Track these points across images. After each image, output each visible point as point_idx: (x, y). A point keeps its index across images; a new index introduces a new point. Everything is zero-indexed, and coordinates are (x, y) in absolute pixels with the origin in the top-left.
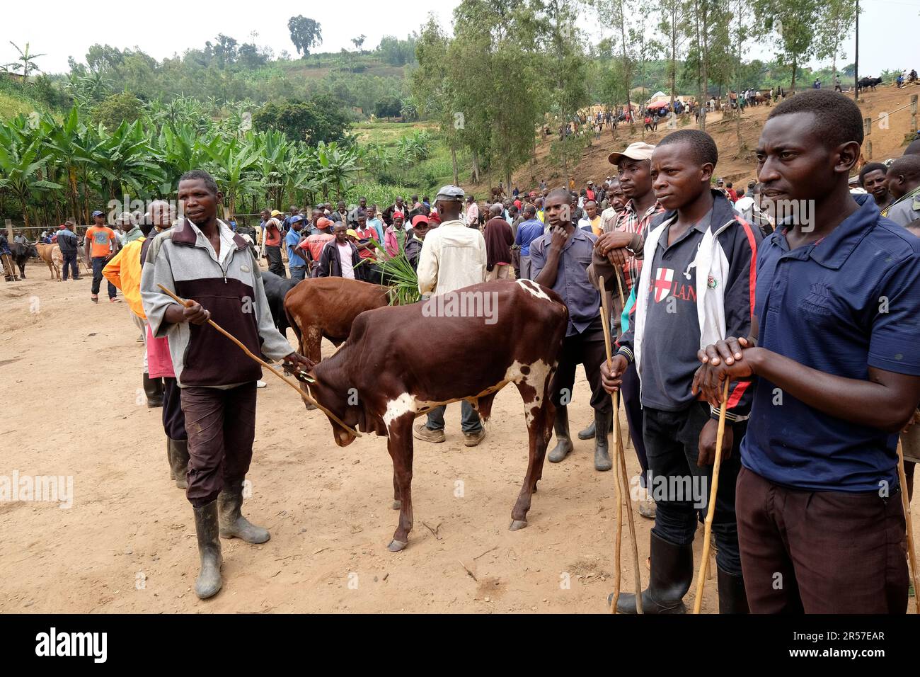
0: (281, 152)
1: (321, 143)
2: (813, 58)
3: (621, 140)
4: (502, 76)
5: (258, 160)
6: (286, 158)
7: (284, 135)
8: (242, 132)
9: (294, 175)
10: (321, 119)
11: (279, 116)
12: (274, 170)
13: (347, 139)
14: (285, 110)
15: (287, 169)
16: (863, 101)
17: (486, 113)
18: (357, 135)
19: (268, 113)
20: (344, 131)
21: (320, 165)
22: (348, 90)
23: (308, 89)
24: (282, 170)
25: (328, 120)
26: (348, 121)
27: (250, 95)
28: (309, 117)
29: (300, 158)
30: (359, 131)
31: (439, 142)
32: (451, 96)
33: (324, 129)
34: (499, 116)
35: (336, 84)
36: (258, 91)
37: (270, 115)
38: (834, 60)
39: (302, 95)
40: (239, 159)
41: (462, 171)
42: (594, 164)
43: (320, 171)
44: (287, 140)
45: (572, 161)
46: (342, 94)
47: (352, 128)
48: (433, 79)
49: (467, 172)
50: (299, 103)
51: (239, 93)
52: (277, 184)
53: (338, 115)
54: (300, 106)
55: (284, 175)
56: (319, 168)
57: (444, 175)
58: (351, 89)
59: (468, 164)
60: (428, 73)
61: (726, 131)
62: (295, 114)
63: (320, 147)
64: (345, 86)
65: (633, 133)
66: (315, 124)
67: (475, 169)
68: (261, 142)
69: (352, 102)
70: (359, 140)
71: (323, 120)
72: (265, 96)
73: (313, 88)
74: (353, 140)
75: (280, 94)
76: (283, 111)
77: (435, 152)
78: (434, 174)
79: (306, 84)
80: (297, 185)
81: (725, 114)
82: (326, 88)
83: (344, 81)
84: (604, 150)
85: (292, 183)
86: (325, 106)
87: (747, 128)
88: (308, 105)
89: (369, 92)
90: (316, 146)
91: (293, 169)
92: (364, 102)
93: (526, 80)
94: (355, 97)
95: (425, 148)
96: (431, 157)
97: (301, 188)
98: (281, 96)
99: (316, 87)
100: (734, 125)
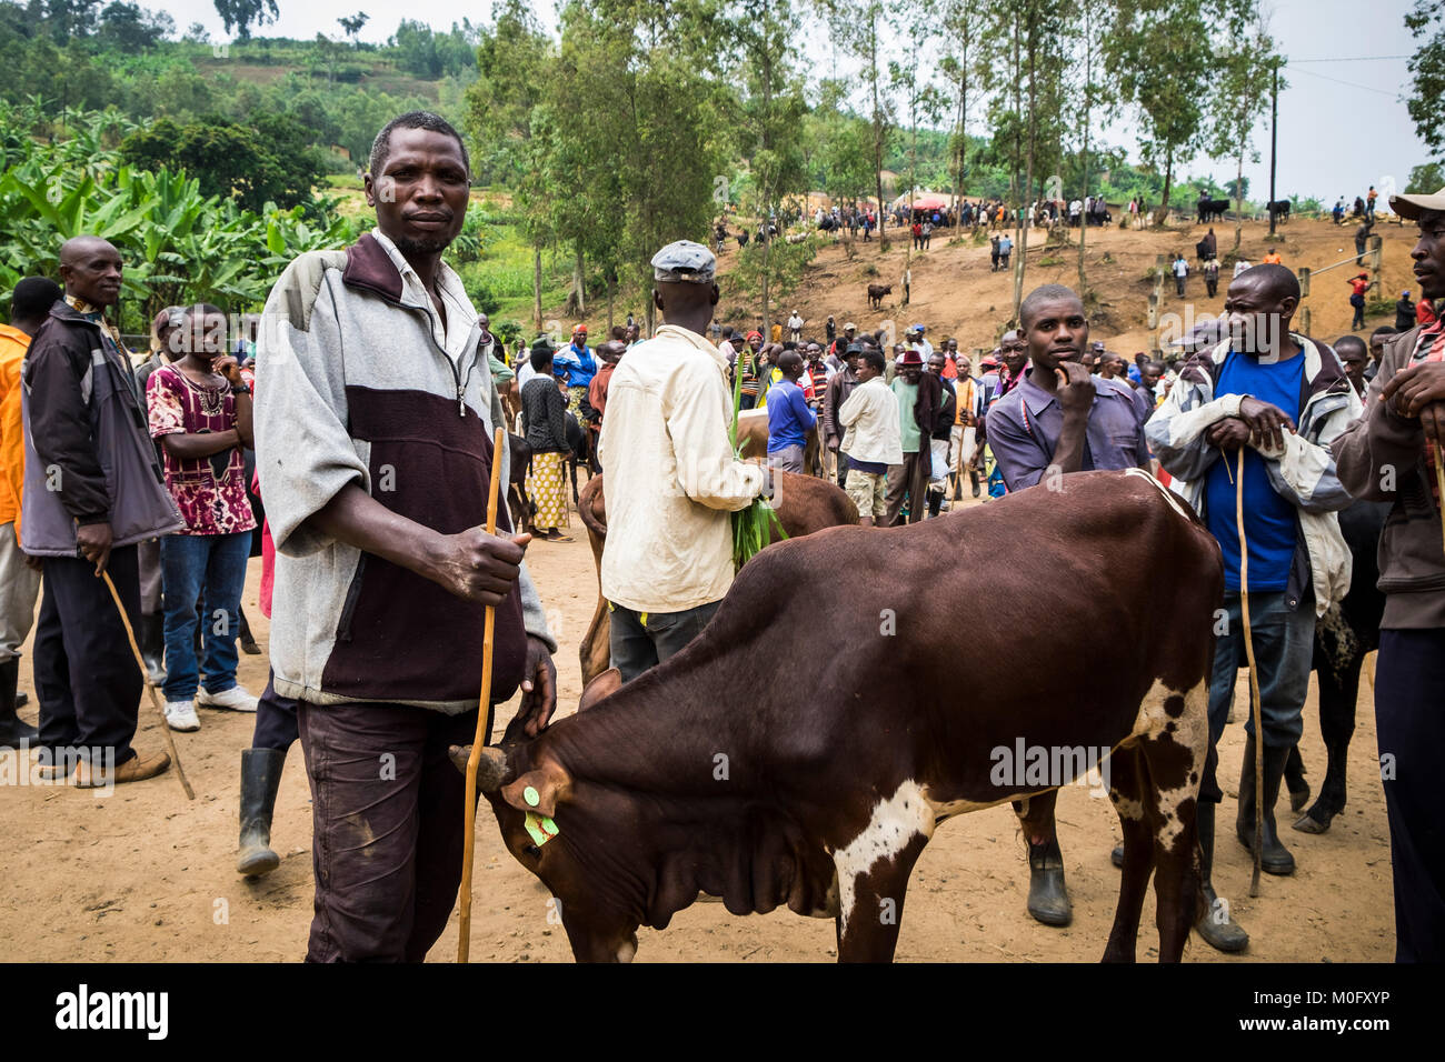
0: (188, 215)
1: (269, 206)
2: (1201, 154)
3: (862, 261)
4: (654, 115)
5: (137, 227)
6: (197, 228)
7: (196, 183)
8: (96, 171)
9: (213, 262)
10: (269, 161)
11: (181, 146)
12: (170, 248)
13: (319, 206)
14: (196, 136)
15: (199, 249)
16: (1282, 240)
17: (615, 180)
18: (339, 201)
19: (159, 138)
20: (314, 189)
21: (265, 248)
22: (324, 113)
23: (242, 101)
24: (190, 250)
25: (283, 164)
26: (323, 172)
27: (119, 101)
28: (243, 155)
29: (225, 231)
30: (344, 193)
31: (504, 230)
32: (548, 143)
33: (272, 182)
34: (641, 189)
35: (301, 98)
36: (137, 95)
37: (161, 143)
38: (1240, 161)
39: (227, 112)
40: (100, 219)
41: (549, 289)
42: (813, 298)
43: (266, 261)
44: (201, 193)
45: (780, 286)
46: (310, 117)
47: (329, 185)
48: (509, 107)
49: (558, 292)
50: (225, 125)
51: (94, 94)
52: (172, 277)
53: (305, 159)
54: (227, 130)
55: (192, 261)
56: (264, 255)
57: (512, 294)
58: (332, 112)
59: (562, 278)
60: (500, 96)
61: (1053, 265)
62: (215, 145)
63: (270, 213)
64: (318, 104)
65: (884, 251)
66: (253, 170)
67: (576, 286)
68: (145, 192)
69: (330, 137)
70: (342, 211)
71: (273, 165)
72: (150, 106)
73: (251, 102)
74: (330, 208)
75: (181, 106)
76: (189, 137)
77: (494, 249)
78: (493, 289)
79: (239, 93)
80: (217, 284)
81: (1051, 235)
82: (280, 105)
83: (317, 94)
84: (831, 276)
85: (208, 279)
86: (278, 137)
87: (1091, 263)
88: (242, 132)
89: (368, 121)
90: (260, 213)
91: (212, 251)
92: (356, 138)
93: (699, 127)
94: (337, 127)
95: (476, 239)
96: (486, 258)
97: (228, 289)
98: (184, 111)
99: (259, 100)
100: (1067, 255)
